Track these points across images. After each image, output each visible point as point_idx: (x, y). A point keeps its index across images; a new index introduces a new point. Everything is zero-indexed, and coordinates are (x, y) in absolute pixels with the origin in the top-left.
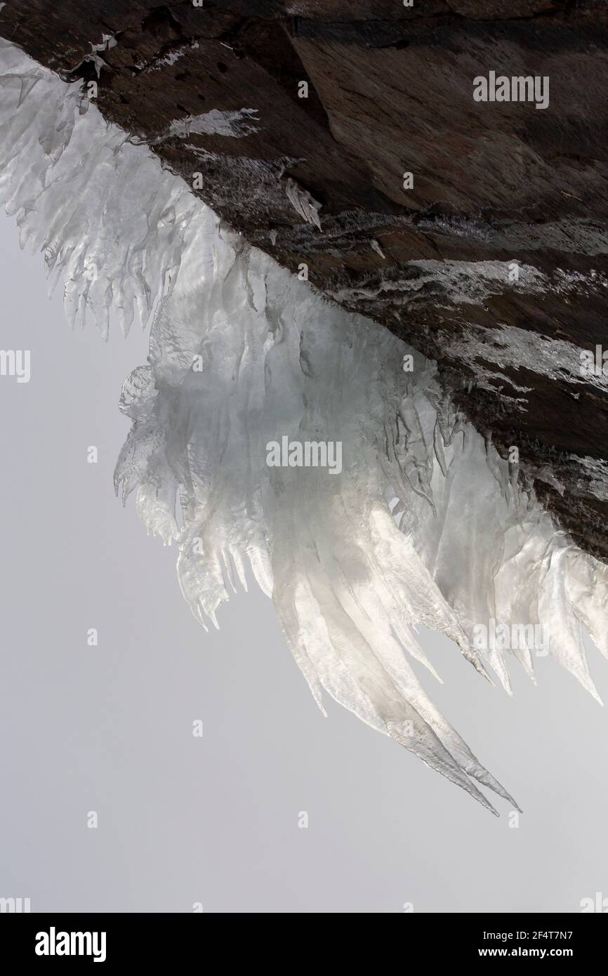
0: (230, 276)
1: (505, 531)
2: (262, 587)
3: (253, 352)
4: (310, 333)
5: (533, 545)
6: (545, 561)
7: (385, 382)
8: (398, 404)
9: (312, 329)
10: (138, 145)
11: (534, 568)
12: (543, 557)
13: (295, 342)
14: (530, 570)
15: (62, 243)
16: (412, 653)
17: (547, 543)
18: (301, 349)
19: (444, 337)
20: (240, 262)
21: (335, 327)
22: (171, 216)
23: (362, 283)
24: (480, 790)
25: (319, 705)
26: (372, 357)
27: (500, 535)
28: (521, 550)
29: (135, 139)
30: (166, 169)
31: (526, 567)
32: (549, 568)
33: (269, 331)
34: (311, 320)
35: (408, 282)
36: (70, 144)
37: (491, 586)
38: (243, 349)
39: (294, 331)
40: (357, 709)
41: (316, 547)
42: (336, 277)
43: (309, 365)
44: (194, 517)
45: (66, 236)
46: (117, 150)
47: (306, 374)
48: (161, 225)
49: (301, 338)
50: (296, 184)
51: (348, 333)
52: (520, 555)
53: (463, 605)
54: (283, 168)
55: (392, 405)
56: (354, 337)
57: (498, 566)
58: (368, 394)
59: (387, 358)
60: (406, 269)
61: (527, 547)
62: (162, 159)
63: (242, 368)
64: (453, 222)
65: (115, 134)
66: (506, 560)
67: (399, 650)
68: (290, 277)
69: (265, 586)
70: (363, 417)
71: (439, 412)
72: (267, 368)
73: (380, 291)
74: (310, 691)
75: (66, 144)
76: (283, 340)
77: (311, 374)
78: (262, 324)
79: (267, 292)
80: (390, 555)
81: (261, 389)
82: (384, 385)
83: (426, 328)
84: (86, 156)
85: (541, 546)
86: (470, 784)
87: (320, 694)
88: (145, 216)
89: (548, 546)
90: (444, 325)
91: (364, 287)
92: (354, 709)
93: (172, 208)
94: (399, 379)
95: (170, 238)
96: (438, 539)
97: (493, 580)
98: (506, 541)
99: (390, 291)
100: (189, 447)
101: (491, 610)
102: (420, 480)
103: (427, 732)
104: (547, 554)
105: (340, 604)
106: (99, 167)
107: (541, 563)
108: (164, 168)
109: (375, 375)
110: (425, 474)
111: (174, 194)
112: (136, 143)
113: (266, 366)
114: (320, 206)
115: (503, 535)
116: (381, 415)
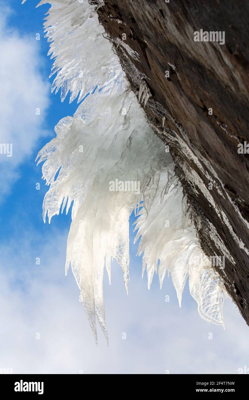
0: (119, 97)
1: (177, 230)
2: (72, 216)
3: (113, 128)
4: (137, 132)
5: (185, 239)
6: (187, 247)
7: (154, 161)
8: (155, 172)
9: (138, 130)
10: (105, 38)
11: (181, 247)
12: (186, 245)
13: (129, 132)
14: (180, 247)
15: (63, 60)
16: (107, 268)
17: (190, 241)
18: (130, 136)
19: (178, 159)
20: (125, 94)
21: (147, 133)
22: (107, 67)
23: (158, 127)
24: (97, 332)
25: (66, 270)
26: (155, 150)
27: (175, 230)
28: (180, 239)
29: (106, 35)
30: (113, 50)
31: (179, 245)
32: (187, 249)
33: (123, 124)
34: (140, 127)
35: (171, 136)
36: (82, 26)
37: (162, 246)
38: (110, 126)
39: (132, 128)
40: (78, 278)
41: (96, 212)
42: (152, 119)
43: (130, 143)
44: (61, 179)
45: (66, 58)
46: (98, 35)
47: (127, 146)
48: (103, 68)
49: (133, 132)
50: (146, 85)
51: (149, 139)
52: (179, 240)
53: (149, 249)
54: (143, 77)
55: (152, 172)
56: (151, 141)
57: (169, 241)
58: (146, 163)
59: (160, 153)
60: (172, 132)
61: (183, 239)
62: (113, 45)
63: (107, 132)
64: (184, 133)
65: (101, 29)
66: (173, 240)
67: (104, 264)
68: (140, 108)
69: (73, 216)
70: (140, 171)
71: (169, 181)
72: (116, 137)
73: (162, 133)
74: (65, 263)
75: (81, 25)
76: (126, 129)
77: (129, 147)
78: (122, 120)
79: (129, 109)
80: (120, 227)
81: (110, 142)
82: (154, 163)
83: (173, 153)
84: (87, 32)
85: (188, 240)
86: (95, 328)
87: (68, 266)
88: (98, 63)
89: (190, 242)
90: (179, 156)
91: (159, 128)
92: (77, 278)
93: (109, 64)
94: (160, 163)
95: (104, 74)
96: (152, 222)
97: (164, 245)
98: (176, 233)
99: (165, 135)
100: (73, 153)
101: (158, 255)
102: (148, 203)
103: (93, 301)
104: (189, 244)
105: (92, 237)
106: (90, 38)
107: (185, 247)
108: (112, 49)
109: (152, 157)
110: (151, 202)
111: (112, 59)
112: (105, 37)
113: (116, 135)
114: (151, 95)
115: (176, 231)
116: (147, 173)
